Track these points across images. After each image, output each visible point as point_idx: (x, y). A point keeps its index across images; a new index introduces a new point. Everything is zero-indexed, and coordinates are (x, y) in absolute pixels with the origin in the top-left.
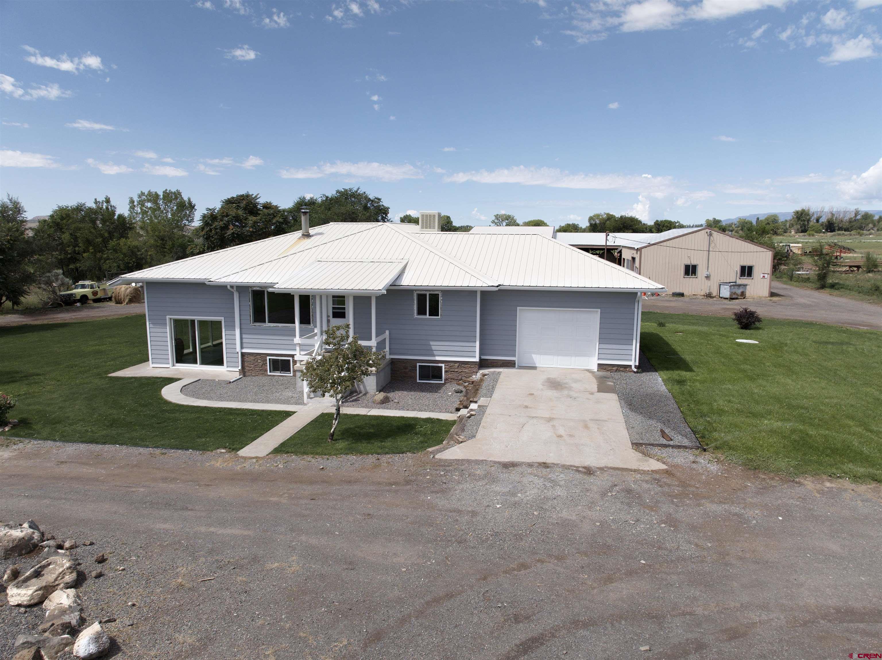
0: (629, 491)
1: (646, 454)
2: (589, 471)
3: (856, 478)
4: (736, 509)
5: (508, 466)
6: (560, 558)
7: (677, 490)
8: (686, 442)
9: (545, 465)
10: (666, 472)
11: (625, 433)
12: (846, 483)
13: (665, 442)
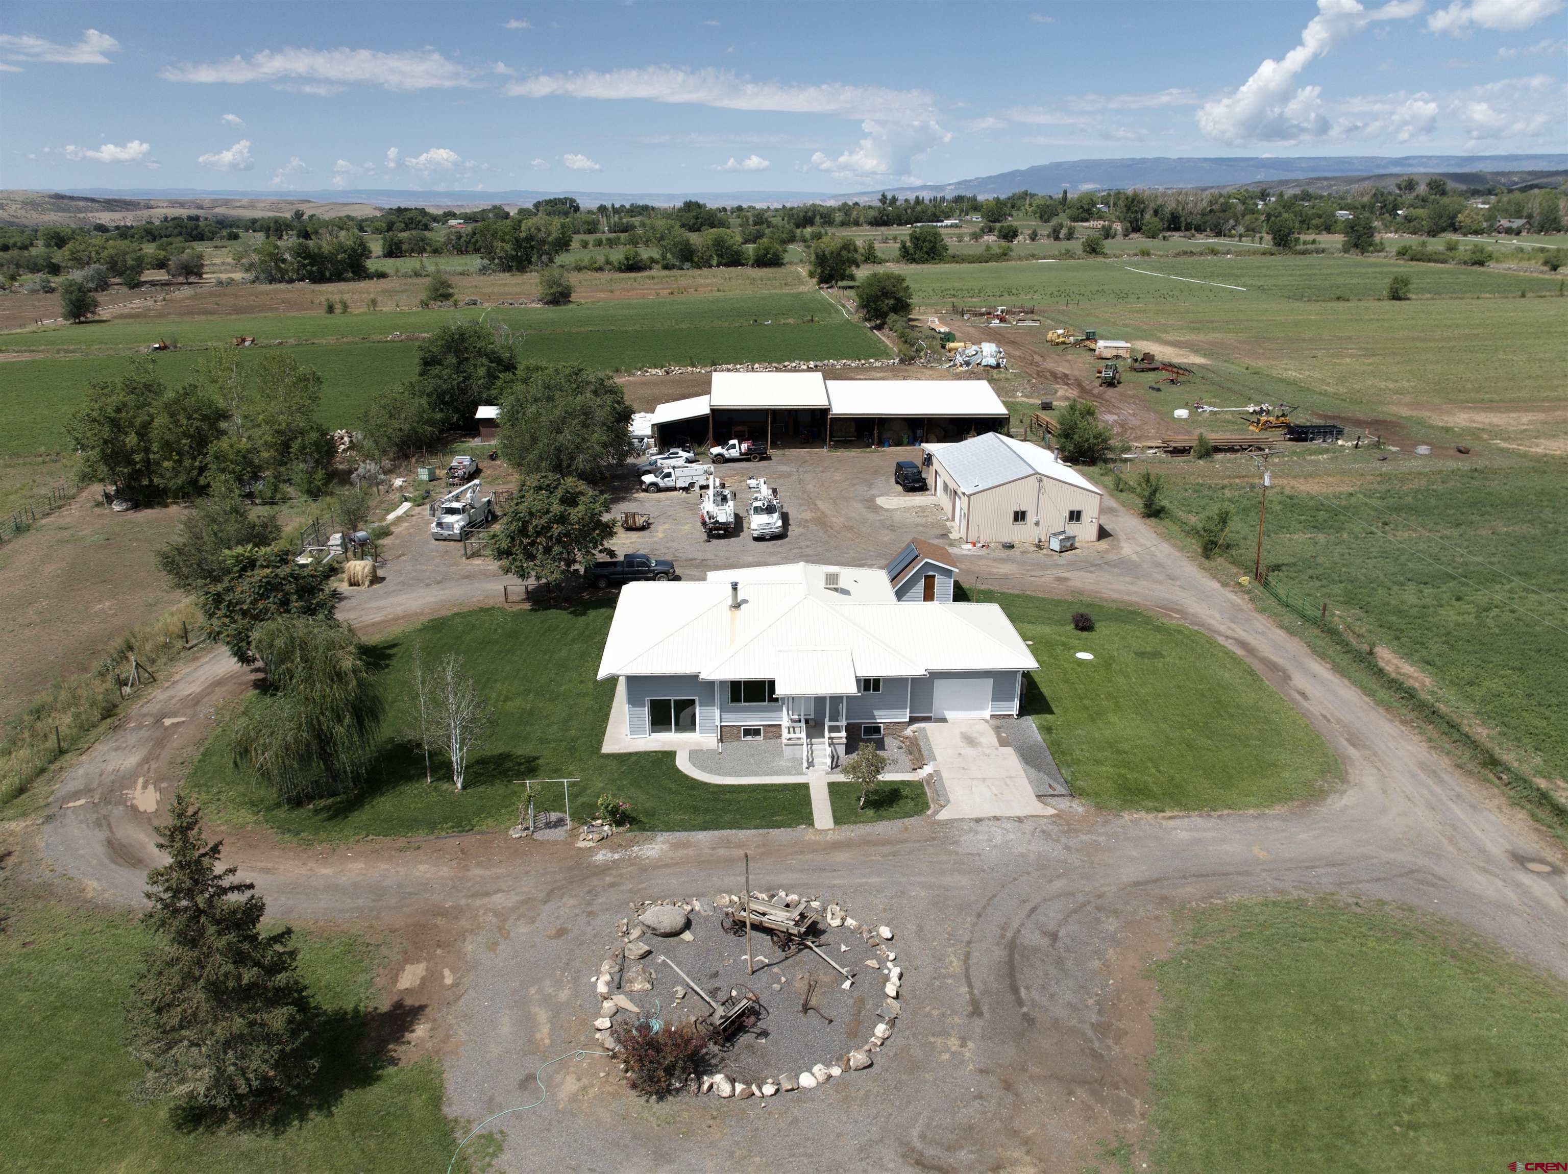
0: (1043, 831)
1: (1045, 804)
2: (1020, 820)
3: (1148, 810)
4: (1094, 838)
5: (978, 820)
6: (1028, 873)
7: (1066, 828)
8: (1064, 792)
9: (996, 818)
10: (1057, 815)
11: (1029, 787)
12: (1143, 814)
13: (1051, 792)
